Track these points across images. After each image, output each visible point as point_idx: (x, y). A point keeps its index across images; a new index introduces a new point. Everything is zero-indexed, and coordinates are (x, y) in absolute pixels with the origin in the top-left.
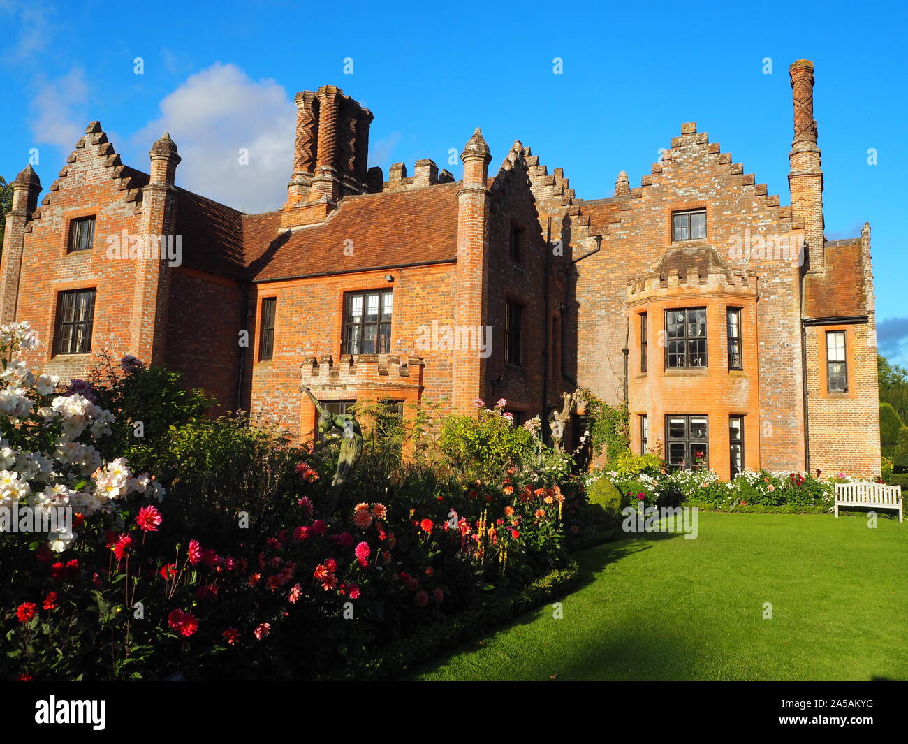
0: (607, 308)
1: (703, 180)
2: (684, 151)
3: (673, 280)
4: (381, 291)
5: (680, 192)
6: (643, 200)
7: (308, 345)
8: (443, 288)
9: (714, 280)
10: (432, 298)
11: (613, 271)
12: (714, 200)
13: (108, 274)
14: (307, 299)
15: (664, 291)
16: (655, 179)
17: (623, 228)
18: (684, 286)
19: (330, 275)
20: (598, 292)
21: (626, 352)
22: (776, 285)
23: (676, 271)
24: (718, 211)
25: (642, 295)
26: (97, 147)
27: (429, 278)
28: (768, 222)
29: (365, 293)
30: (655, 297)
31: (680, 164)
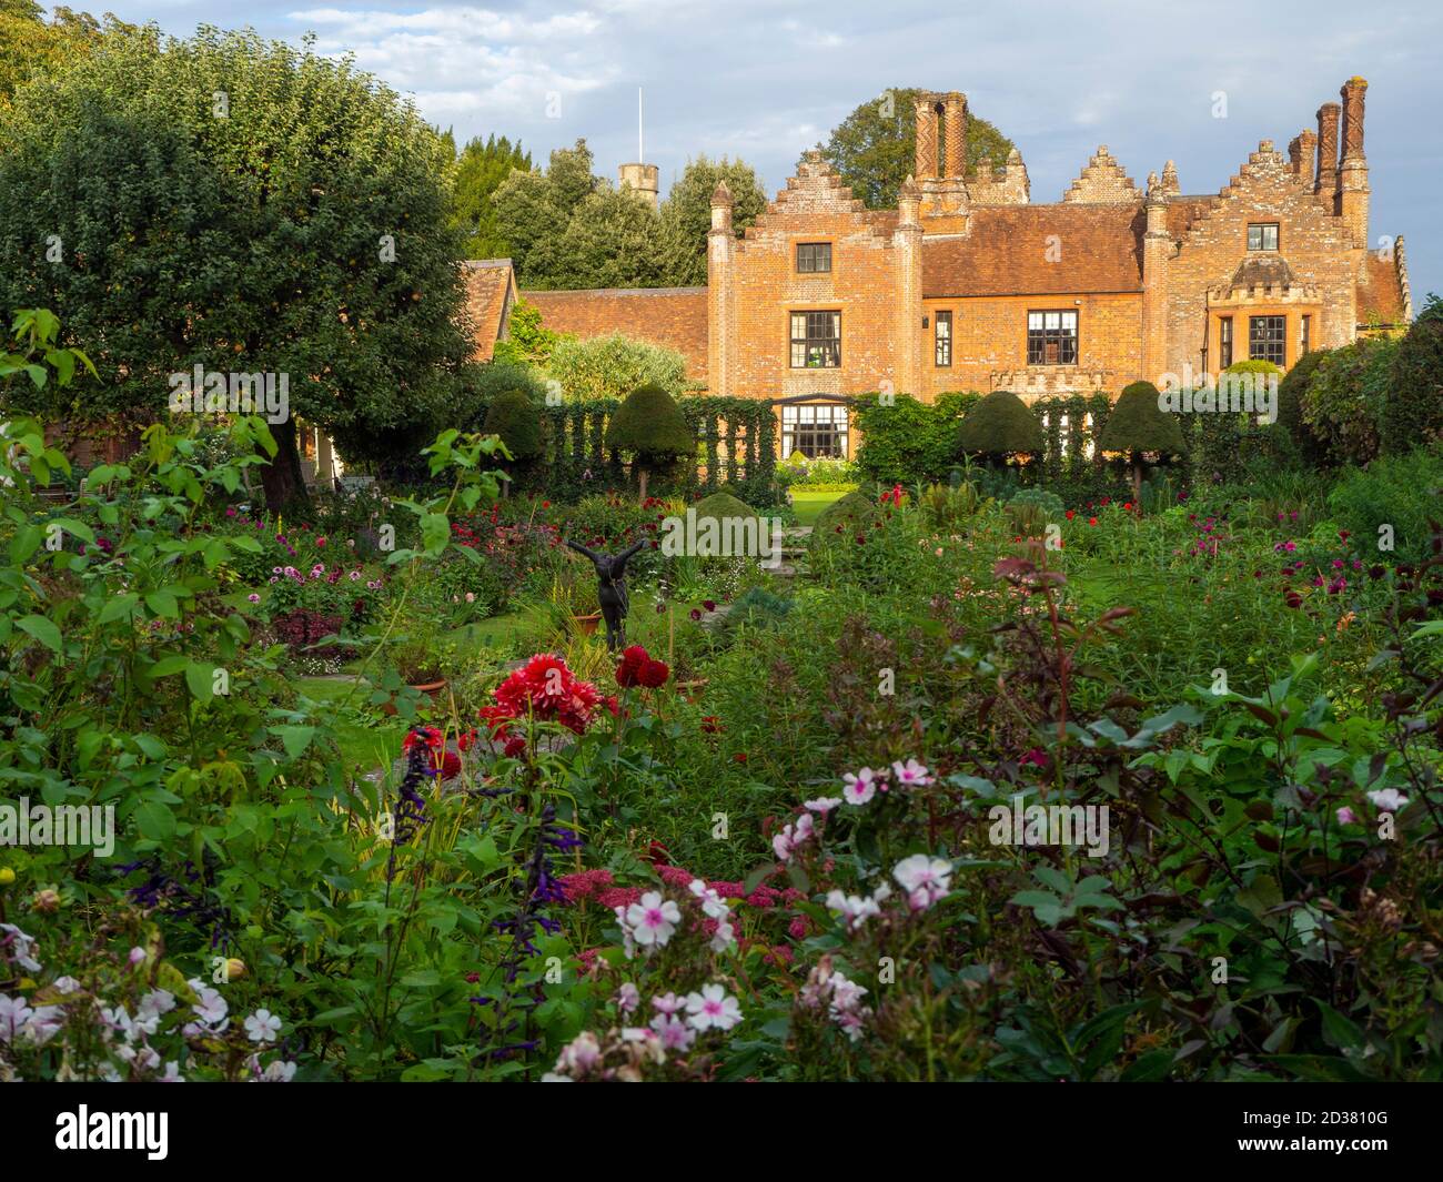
0: (1187, 310)
1: (1278, 198)
2: (1262, 168)
3: (1259, 292)
4: (1060, 311)
5: (1258, 207)
6: (1222, 210)
7: (993, 356)
8: (1129, 313)
9: (1294, 294)
10: (1119, 320)
11: (1192, 275)
12: (1288, 216)
13: (856, 300)
14: (989, 314)
15: (1250, 301)
16: (1234, 191)
17: (1202, 236)
18: (1268, 297)
19: (1016, 295)
20: (1178, 294)
21: (1204, 351)
22: (1338, 296)
23: (1261, 284)
24: (1290, 227)
25: (1227, 303)
26: (826, 179)
27: (1116, 303)
28: (1333, 240)
29: (1044, 311)
30: (1243, 306)
31: (1258, 180)
